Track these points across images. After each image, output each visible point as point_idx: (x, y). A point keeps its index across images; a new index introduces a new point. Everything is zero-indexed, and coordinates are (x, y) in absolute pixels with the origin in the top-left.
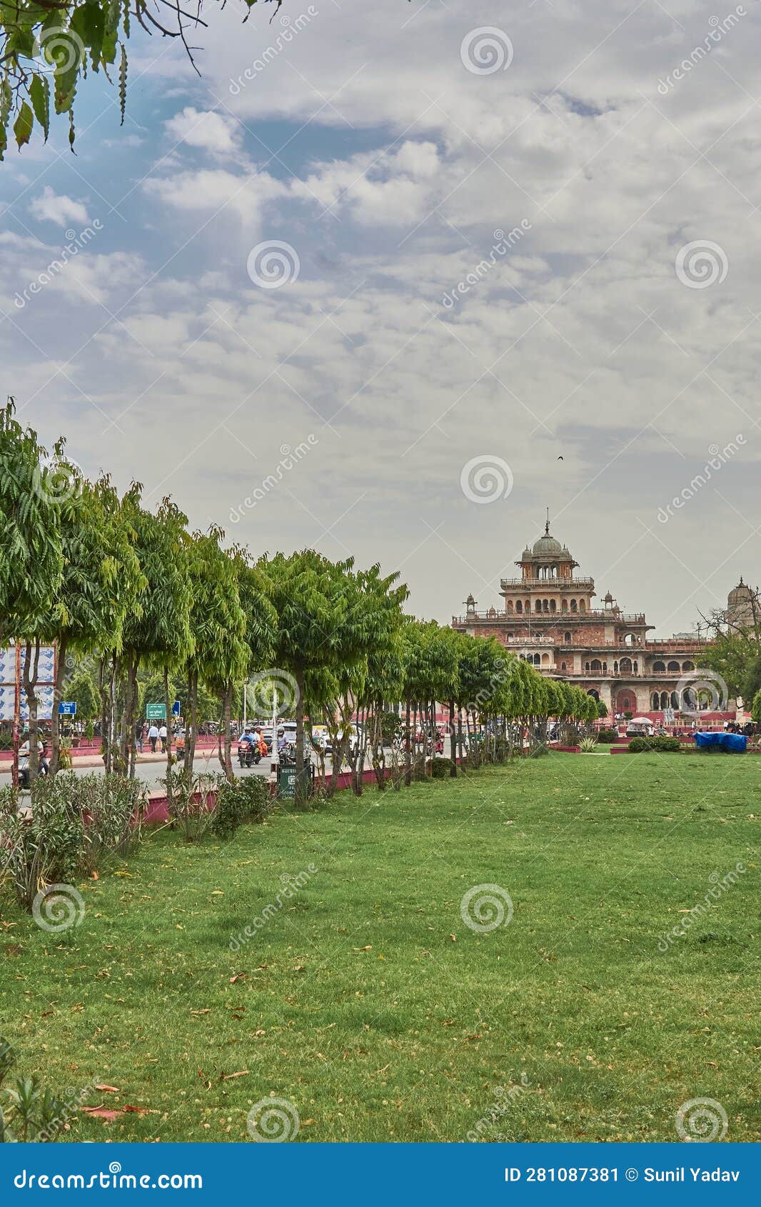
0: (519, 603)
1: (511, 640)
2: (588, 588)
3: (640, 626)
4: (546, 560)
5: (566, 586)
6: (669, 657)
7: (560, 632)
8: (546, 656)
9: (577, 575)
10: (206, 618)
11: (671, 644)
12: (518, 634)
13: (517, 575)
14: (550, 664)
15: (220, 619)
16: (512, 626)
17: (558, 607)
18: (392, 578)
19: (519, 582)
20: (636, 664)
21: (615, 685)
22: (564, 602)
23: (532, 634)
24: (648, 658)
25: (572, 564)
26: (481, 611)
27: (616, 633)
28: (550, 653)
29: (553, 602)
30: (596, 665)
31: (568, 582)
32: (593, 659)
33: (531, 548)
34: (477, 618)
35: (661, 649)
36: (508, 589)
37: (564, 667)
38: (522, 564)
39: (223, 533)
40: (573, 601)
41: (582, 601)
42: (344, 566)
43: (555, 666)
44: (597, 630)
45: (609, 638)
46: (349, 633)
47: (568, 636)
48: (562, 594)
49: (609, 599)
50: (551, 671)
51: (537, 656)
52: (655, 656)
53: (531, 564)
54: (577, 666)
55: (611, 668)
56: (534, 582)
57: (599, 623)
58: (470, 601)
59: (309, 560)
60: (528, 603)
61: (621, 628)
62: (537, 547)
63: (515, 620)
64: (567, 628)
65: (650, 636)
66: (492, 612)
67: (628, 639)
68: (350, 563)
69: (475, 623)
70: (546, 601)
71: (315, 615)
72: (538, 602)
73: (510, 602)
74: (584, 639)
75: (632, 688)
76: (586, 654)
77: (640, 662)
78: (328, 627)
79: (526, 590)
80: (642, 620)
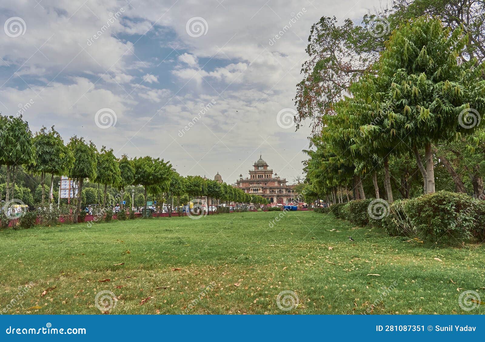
0: (254, 176)
1: (251, 185)
2: (271, 172)
3: (284, 181)
4: (260, 165)
5: (265, 171)
6: (291, 189)
7: (264, 183)
8: (260, 189)
9: (269, 169)
10: (108, 170)
11: (292, 186)
12: (253, 184)
13: (253, 169)
14: (261, 191)
15: (112, 171)
16: (251, 182)
17: (264, 177)
18: (168, 163)
19: (254, 171)
20: (283, 191)
21: (278, 196)
22: (265, 175)
23: (256, 184)
24: (286, 189)
25: (267, 166)
26: (244, 178)
27: (278, 183)
28: (261, 188)
29: (262, 175)
30: (273, 191)
31: (266, 170)
32: (272, 189)
33: (257, 162)
34: (243, 180)
35: (290, 187)
36: (251, 172)
37: (265, 192)
38: (254, 166)
39: (113, 150)
40: (267, 175)
41: (270, 175)
42: (157, 160)
43: (262, 192)
44: (273, 182)
45: (276, 184)
46: (155, 176)
47: (266, 184)
48: (264, 174)
49: (276, 175)
50: (261, 193)
51: (257, 189)
52: (288, 189)
53: (257, 166)
54: (268, 192)
55: (277, 192)
56: (257, 171)
57: (274, 181)
58: (241, 176)
59: (148, 159)
60: (256, 176)
61: (280, 182)
62: (258, 161)
63: (252, 180)
64: (266, 182)
65: (287, 184)
66: (247, 178)
67: (282, 185)
68: (159, 159)
69: (242, 181)
70: (260, 175)
71: (146, 171)
72: (258, 176)
73: (251, 176)
74: (269, 185)
75: (282, 197)
76: (270, 188)
77: (284, 190)
78: (149, 175)
79: (255, 172)
80: (285, 180)
